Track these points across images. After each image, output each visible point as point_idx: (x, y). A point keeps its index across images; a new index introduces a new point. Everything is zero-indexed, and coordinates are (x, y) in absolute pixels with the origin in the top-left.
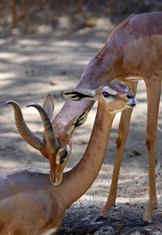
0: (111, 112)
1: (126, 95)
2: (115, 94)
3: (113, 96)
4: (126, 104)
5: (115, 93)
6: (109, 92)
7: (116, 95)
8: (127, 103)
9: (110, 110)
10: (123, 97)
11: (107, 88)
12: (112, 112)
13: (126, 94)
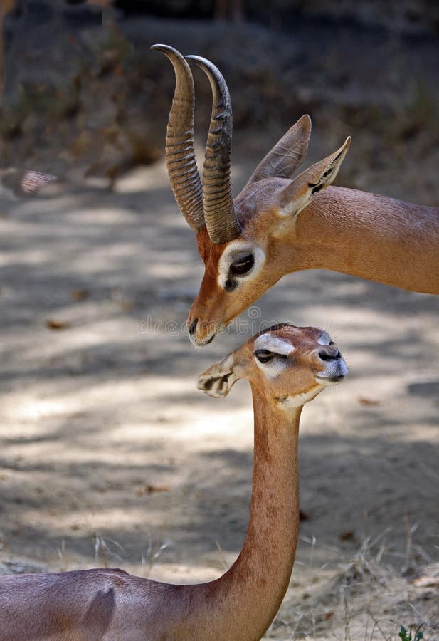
0: (281, 403)
1: (317, 353)
2: (289, 352)
3: (284, 358)
4: (318, 377)
5: (287, 349)
6: (271, 349)
7: (292, 355)
8: (320, 374)
9: (277, 399)
10: (310, 359)
11: (267, 338)
12: (285, 402)
13: (317, 351)
